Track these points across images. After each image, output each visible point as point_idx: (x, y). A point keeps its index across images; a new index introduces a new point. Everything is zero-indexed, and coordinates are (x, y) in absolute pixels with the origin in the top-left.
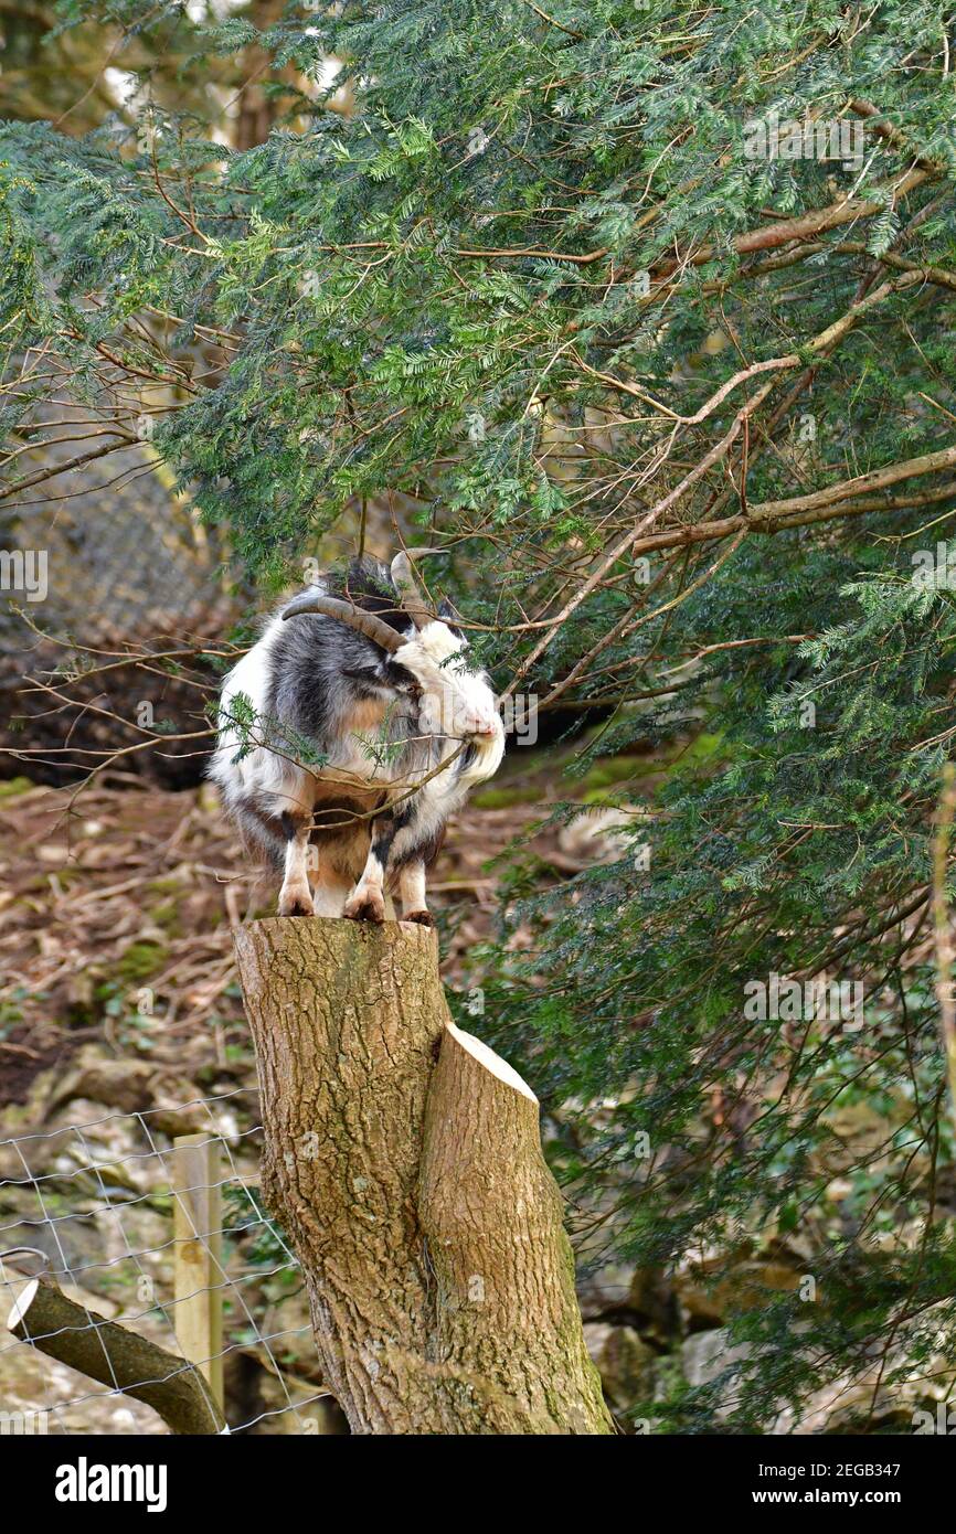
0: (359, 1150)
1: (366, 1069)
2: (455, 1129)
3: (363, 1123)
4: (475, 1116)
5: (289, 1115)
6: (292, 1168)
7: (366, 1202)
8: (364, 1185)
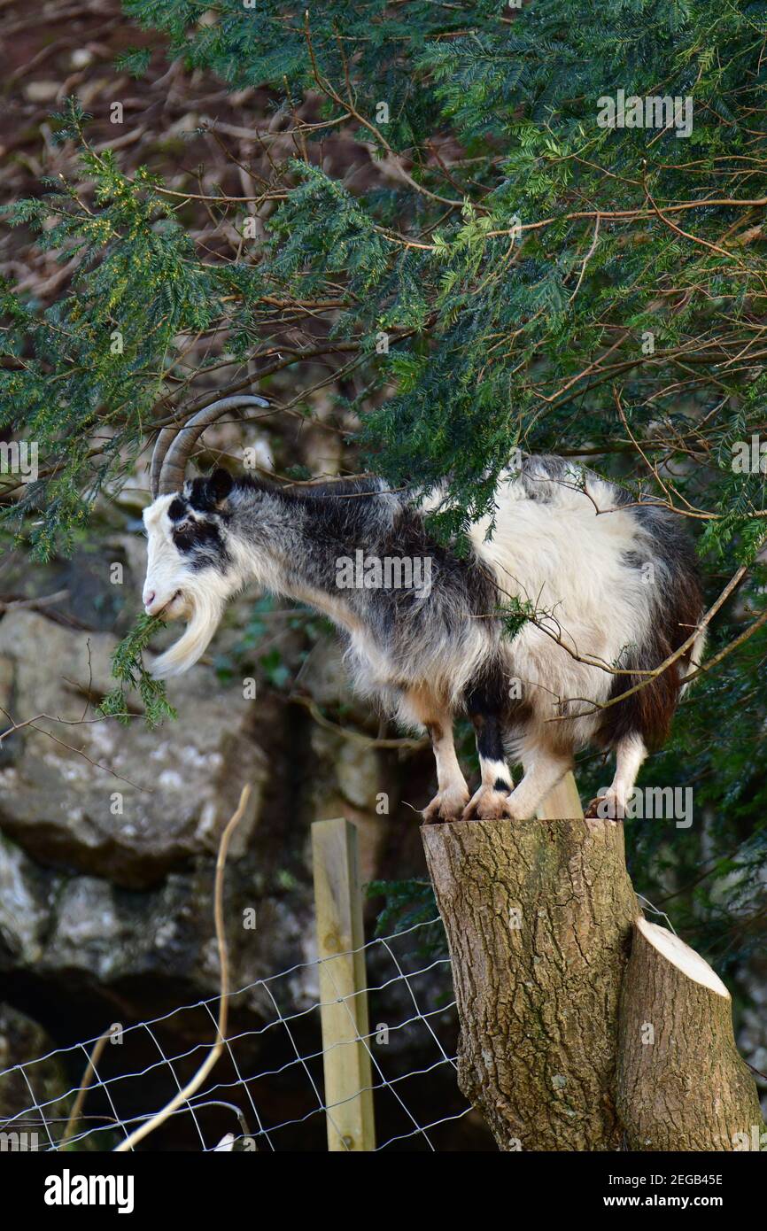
0: (556, 1049)
1: (561, 970)
3: (559, 1022)
4: (670, 1017)
5: (486, 1014)
6: (491, 1064)
7: (565, 1098)
8: (563, 1082)
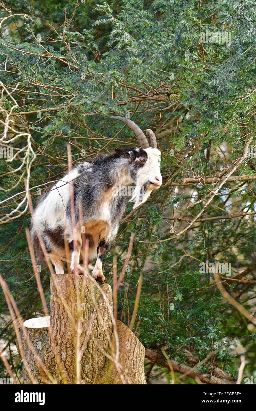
0: (90, 356)
2: (125, 356)
3: (93, 347)
4: (132, 353)
5: (68, 340)
6: (65, 357)
7: (87, 373)
8: (89, 367)
